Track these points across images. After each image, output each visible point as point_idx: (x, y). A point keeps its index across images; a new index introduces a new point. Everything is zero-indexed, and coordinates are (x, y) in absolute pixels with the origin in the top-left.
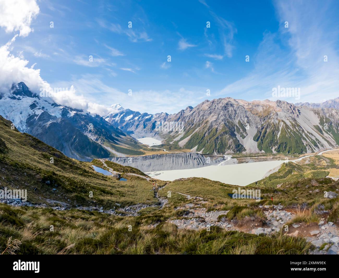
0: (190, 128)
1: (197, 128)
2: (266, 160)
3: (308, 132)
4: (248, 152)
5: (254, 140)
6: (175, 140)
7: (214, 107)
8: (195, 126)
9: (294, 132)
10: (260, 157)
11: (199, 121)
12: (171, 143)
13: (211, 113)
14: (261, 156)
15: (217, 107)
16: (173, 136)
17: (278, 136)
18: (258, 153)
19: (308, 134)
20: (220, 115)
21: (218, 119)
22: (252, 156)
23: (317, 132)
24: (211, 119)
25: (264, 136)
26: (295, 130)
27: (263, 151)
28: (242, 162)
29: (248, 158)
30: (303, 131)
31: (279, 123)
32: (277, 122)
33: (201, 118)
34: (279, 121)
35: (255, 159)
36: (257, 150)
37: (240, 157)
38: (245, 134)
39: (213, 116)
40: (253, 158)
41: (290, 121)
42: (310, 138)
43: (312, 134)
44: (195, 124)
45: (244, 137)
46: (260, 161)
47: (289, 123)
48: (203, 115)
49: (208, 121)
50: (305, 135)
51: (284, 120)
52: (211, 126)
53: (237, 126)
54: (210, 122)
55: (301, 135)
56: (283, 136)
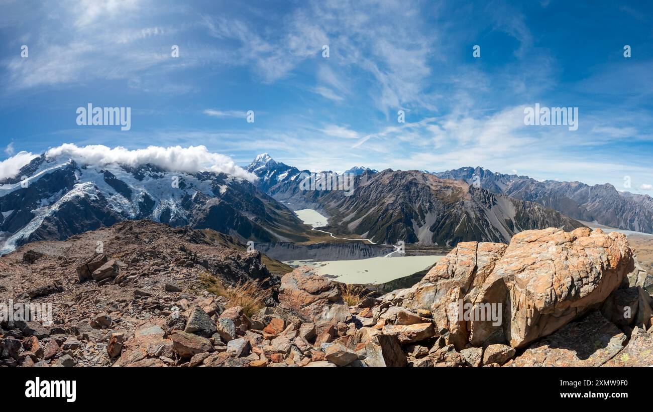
0: (363, 207)
1: (371, 208)
2: (434, 254)
3: (493, 227)
4: (420, 243)
5: (430, 230)
6: (344, 220)
7: (395, 183)
8: (370, 205)
9: (475, 226)
10: (428, 251)
11: (375, 199)
12: (340, 224)
13: (390, 190)
14: (431, 249)
15: (399, 183)
16: (343, 213)
17: (456, 229)
18: (431, 246)
19: (493, 230)
20: (399, 197)
21: (395, 201)
22: (422, 249)
23: (505, 228)
24: (388, 201)
25: (441, 227)
26: (477, 224)
27: (436, 244)
28: (409, 255)
29: (417, 250)
30: (488, 225)
31: (461, 214)
32: (460, 212)
33: (379, 195)
34: (463, 212)
35: (424, 252)
36: (431, 242)
37: (409, 249)
38: (422, 223)
39: (390, 197)
40: (422, 251)
41: (475, 214)
42: (493, 234)
43: (497, 230)
44: (370, 202)
45: (420, 226)
46: (428, 255)
47: (472, 215)
48: (381, 192)
49: (384, 203)
50: (488, 230)
51: (469, 211)
52: (387, 210)
53: (415, 212)
54: (387, 204)
55: (484, 230)
56: (460, 230)
